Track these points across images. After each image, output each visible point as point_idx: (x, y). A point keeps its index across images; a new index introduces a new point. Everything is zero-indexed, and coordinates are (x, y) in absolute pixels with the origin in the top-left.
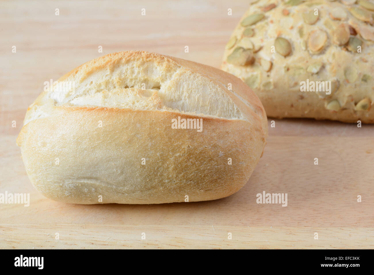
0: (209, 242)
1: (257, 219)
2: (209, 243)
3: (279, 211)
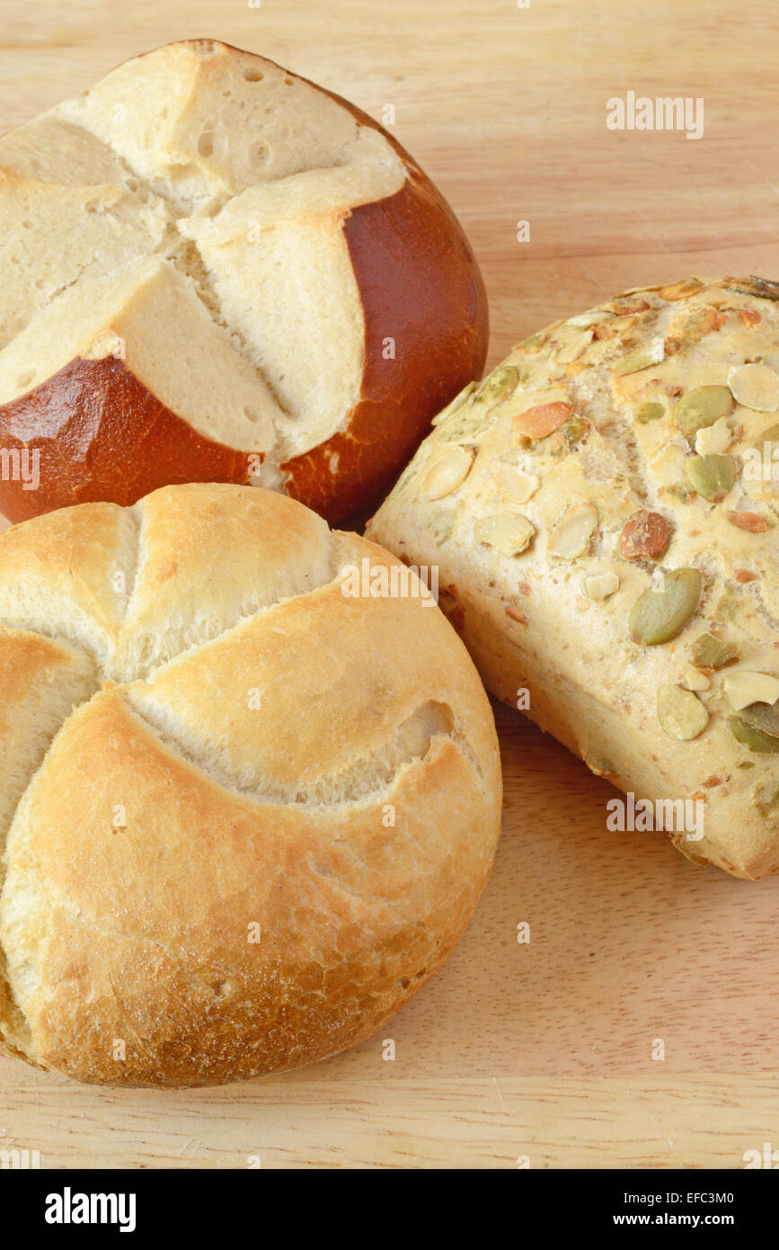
0: (490, 1147)
1: (623, 1045)
2: (491, 1153)
3: (683, 1008)
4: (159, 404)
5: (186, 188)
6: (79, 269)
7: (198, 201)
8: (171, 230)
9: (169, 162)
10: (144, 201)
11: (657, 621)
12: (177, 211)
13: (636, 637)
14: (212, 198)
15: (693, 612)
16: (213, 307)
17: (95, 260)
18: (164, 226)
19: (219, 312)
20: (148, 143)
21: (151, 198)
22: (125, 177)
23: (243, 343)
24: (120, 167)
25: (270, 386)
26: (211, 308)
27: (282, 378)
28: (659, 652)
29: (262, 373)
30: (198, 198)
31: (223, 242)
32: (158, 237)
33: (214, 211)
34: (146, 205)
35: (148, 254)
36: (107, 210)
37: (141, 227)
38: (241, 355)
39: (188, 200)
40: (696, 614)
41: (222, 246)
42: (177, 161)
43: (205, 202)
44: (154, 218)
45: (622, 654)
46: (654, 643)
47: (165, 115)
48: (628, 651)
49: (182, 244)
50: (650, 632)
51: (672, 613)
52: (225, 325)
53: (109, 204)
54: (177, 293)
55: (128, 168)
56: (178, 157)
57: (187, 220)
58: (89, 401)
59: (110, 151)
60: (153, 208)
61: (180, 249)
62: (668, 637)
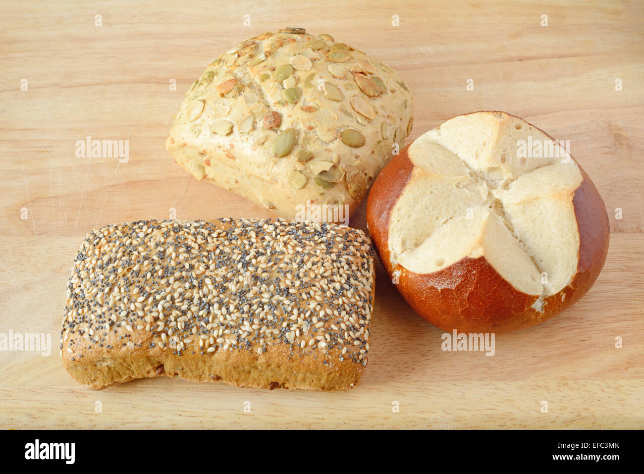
4: (500, 276)
5: (494, 176)
6: (453, 212)
7: (498, 182)
8: (490, 195)
9: (489, 166)
10: (477, 181)
11: (282, 149)
12: (492, 187)
13: (276, 156)
14: (505, 181)
15: (295, 143)
16: (511, 229)
17: (460, 208)
18: (487, 194)
19: (513, 231)
20: (477, 156)
21: (480, 181)
22: (467, 171)
23: (525, 245)
24: (464, 165)
25: (535, 264)
26: (509, 230)
27: (541, 261)
28: (285, 159)
29: (532, 259)
30: (498, 180)
31: (516, 203)
32: (485, 198)
33: (506, 186)
34: (478, 184)
35: (481, 205)
36: (464, 186)
37: (478, 193)
38: (524, 251)
39: (493, 181)
40: (295, 144)
41: (515, 204)
42: (492, 166)
43: (502, 183)
44: (483, 189)
45: (272, 163)
46: (283, 157)
47: (484, 144)
48: (274, 161)
49: (494, 200)
50: (280, 153)
51: (288, 145)
52: (516, 237)
53: (465, 184)
54: (496, 224)
55: (467, 166)
56: (493, 164)
57: (496, 190)
58: (471, 275)
59: (458, 158)
60: (481, 185)
61: (493, 203)
62: (287, 154)
